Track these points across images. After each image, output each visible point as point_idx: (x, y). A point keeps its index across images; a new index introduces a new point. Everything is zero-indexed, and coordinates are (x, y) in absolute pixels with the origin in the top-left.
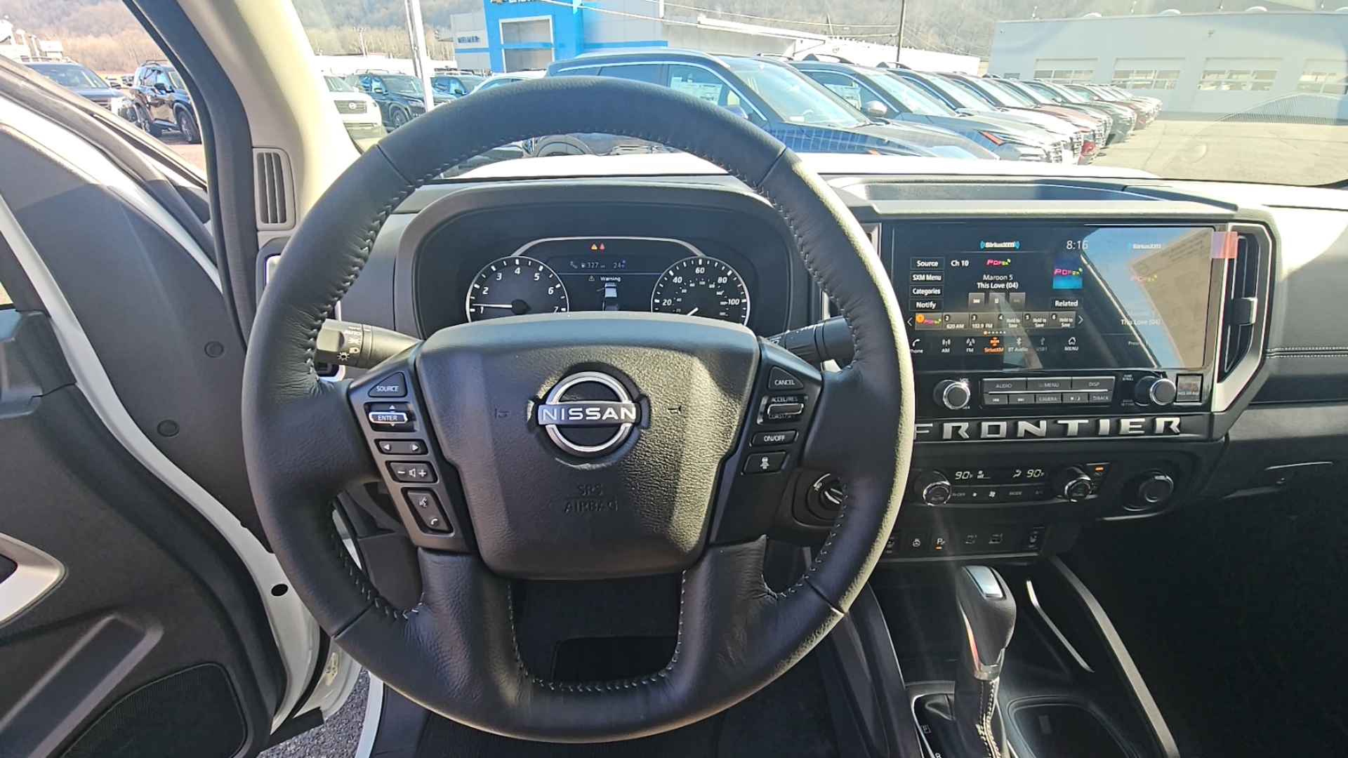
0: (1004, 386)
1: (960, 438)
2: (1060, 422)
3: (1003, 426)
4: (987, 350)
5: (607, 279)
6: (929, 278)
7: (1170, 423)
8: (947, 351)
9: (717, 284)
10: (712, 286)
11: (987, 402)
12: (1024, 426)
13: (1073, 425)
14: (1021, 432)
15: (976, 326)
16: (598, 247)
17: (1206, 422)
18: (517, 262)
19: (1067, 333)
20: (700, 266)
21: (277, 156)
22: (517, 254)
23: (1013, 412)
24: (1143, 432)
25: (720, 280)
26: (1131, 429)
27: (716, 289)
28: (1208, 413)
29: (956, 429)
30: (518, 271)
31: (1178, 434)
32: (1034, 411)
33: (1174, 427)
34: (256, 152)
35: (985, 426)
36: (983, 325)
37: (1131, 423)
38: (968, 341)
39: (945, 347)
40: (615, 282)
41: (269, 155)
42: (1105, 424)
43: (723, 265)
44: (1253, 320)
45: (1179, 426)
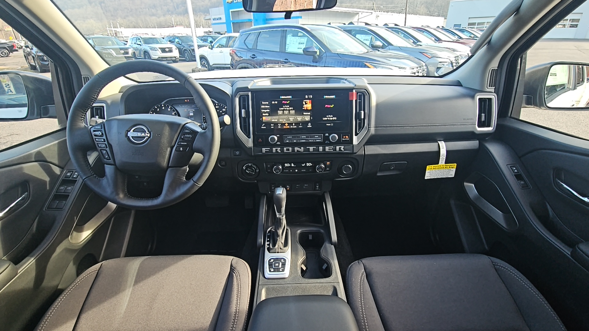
0: (290, 137)
1: (278, 152)
2: (307, 147)
3: (290, 149)
4: (284, 127)
5: (190, 110)
6: (266, 107)
7: (341, 148)
8: (273, 127)
9: (222, 111)
10: (221, 112)
11: (285, 142)
12: (296, 149)
13: (311, 149)
14: (296, 151)
15: (280, 120)
16: (187, 101)
17: (352, 147)
18: (163, 105)
19: (307, 122)
20: (217, 106)
21: (88, 78)
22: (163, 103)
23: (293, 145)
24: (332, 150)
25: (223, 110)
26: (329, 150)
27: (222, 113)
28: (352, 145)
29: (276, 150)
30: (163, 108)
31: (343, 151)
32: (299, 145)
33: (342, 149)
34: (82, 76)
35: (285, 149)
36: (283, 120)
37: (329, 148)
38: (279, 125)
39: (272, 126)
40: (193, 111)
41: (86, 77)
42: (321, 149)
43: (223, 105)
44: (363, 117)
45: (344, 149)
